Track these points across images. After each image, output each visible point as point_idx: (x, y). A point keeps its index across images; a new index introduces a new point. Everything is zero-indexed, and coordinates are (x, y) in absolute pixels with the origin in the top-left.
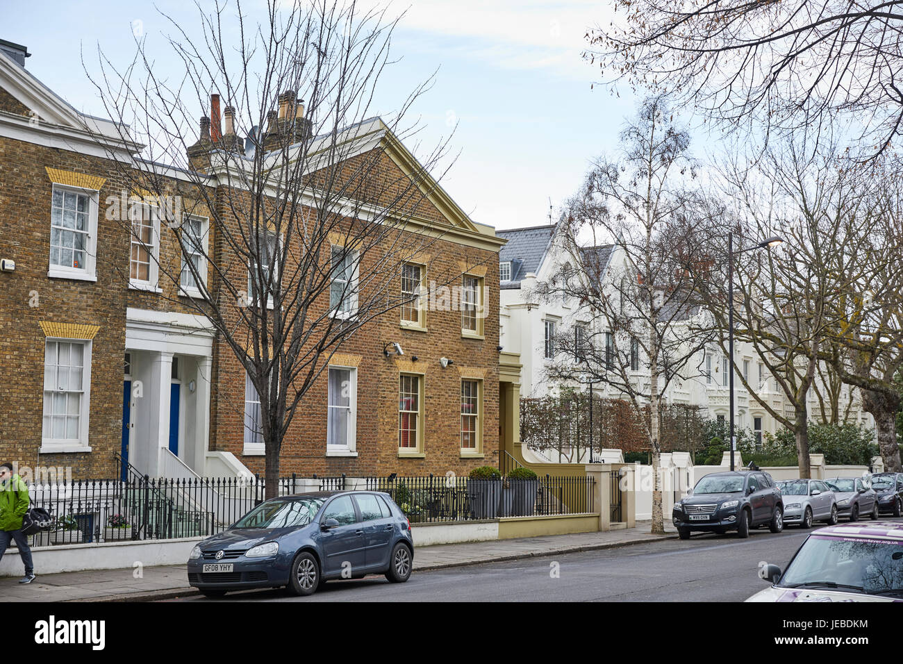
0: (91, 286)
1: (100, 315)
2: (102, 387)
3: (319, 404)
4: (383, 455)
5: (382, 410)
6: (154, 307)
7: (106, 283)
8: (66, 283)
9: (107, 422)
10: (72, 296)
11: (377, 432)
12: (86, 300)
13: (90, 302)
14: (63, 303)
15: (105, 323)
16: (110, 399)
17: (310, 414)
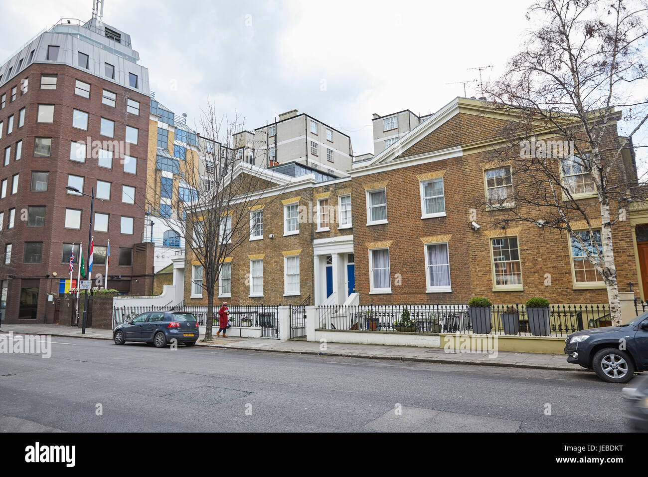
0: (298, 236)
1: (302, 245)
2: (304, 271)
3: (419, 265)
4: (478, 290)
5: (473, 264)
6: (328, 237)
7: (303, 233)
8: (290, 237)
9: (306, 284)
10: (292, 241)
11: (470, 277)
12: (296, 241)
13: (298, 241)
14: (289, 244)
15: (304, 248)
16: (307, 275)
17: (412, 271)
